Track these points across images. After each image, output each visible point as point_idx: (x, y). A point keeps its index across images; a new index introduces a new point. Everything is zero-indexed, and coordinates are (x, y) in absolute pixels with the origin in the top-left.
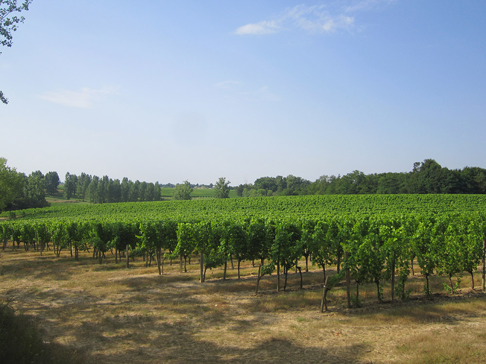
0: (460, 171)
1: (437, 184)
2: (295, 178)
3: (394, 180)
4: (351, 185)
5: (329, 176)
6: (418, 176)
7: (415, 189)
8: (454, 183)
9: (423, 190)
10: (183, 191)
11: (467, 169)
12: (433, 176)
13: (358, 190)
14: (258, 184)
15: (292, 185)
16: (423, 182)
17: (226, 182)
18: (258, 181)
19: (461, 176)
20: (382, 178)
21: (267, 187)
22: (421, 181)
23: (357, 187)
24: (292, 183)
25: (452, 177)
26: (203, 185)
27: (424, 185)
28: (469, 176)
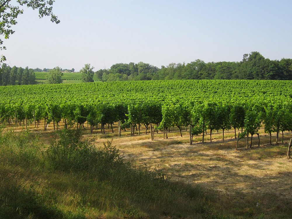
0: (278, 61)
1: (262, 72)
2: (145, 64)
3: (229, 68)
4: (195, 71)
5: (176, 64)
6: (247, 65)
7: (245, 75)
8: (274, 70)
9: (250, 77)
10: (55, 75)
11: (283, 60)
12: (258, 65)
13: (199, 75)
14: (115, 70)
15: (143, 70)
16: (251, 70)
17: (91, 67)
18: (114, 67)
19: (279, 65)
20: (219, 66)
21: (122, 71)
22: (250, 69)
23: (199, 73)
24: (142, 68)
25: (273, 66)
26: (66, 70)
27: (252, 72)
28: (285, 65)
